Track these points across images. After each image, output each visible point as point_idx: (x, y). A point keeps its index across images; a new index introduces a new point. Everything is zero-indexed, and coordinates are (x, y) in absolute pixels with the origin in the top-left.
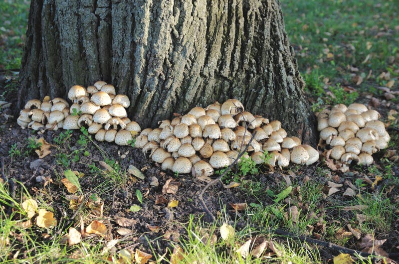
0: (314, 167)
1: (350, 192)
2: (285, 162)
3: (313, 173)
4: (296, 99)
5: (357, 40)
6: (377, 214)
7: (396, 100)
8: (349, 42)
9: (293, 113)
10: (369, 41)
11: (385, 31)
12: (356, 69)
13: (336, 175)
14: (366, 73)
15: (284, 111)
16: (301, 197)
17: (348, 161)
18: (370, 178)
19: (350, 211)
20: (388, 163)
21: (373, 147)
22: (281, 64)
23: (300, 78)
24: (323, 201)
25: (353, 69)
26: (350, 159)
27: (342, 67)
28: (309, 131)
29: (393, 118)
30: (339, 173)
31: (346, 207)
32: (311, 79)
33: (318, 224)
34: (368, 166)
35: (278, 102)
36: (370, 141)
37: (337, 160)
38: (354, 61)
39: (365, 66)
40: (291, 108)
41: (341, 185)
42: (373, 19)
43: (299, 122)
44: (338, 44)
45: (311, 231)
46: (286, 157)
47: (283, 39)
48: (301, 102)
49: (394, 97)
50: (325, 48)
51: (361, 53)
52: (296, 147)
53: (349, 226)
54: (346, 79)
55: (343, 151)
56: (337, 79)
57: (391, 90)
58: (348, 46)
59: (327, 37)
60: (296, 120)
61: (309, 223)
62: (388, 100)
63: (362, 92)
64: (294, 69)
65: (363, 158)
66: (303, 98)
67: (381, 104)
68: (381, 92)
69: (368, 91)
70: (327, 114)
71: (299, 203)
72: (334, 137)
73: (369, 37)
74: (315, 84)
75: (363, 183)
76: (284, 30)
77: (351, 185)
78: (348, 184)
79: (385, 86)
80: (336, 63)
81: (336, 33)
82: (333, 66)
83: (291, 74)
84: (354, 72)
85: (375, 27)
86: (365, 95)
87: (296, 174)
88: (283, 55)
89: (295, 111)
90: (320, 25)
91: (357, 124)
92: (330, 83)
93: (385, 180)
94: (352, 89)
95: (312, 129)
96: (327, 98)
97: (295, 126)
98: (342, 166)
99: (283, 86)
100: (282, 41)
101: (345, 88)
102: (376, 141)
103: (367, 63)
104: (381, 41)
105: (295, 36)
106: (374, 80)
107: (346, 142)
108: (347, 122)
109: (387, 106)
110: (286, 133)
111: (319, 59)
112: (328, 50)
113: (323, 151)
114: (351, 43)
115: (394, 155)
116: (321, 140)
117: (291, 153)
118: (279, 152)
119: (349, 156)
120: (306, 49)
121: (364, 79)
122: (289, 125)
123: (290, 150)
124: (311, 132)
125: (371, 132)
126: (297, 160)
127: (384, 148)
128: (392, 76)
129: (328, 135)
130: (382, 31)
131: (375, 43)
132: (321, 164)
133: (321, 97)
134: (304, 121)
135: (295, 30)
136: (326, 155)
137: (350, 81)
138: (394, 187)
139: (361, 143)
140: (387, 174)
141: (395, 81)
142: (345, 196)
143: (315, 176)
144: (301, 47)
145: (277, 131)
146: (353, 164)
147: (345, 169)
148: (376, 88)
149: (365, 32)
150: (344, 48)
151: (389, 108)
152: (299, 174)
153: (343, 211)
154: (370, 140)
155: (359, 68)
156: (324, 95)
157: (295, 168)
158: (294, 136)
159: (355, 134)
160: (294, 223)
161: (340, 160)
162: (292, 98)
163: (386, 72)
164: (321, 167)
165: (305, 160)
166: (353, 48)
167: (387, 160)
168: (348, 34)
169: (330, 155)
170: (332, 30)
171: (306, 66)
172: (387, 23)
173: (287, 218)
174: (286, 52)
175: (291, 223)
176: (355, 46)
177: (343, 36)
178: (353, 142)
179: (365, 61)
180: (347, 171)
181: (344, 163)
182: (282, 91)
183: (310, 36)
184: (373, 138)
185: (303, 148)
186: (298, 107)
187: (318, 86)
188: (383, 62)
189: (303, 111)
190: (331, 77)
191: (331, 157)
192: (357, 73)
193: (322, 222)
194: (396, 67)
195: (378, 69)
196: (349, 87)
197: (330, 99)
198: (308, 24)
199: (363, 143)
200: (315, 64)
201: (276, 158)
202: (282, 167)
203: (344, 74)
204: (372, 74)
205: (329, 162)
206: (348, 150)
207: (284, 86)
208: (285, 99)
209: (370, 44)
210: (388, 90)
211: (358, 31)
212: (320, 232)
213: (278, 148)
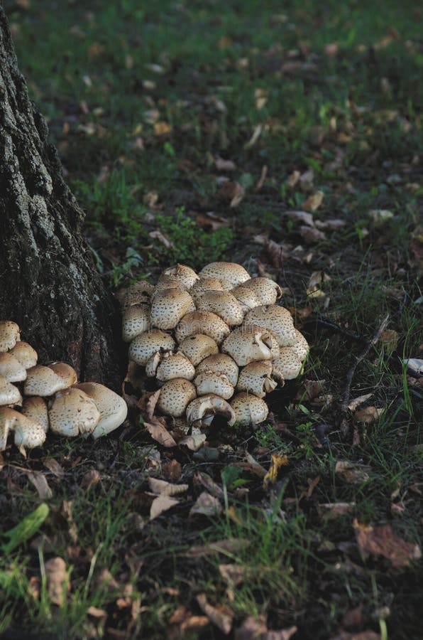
0: (114, 443)
1: (206, 504)
2: (33, 435)
3: (111, 461)
4: (59, 257)
5: (230, 83)
6: (273, 561)
7: (328, 243)
8: (211, 89)
9: (52, 296)
10: (259, 87)
11: (301, 58)
12: (229, 165)
13: (172, 459)
14: (253, 173)
15: (28, 293)
16: (73, 532)
17: (204, 418)
18: (260, 460)
19: (203, 558)
20: (305, 415)
21: (265, 376)
22: (13, 163)
23: (70, 198)
24: (134, 536)
25: (222, 164)
26: (208, 412)
27: (193, 158)
28: (100, 344)
29: (318, 293)
30: (179, 453)
31: (193, 549)
32: (108, 198)
33: (121, 603)
34: (255, 428)
35: (9, 269)
36: (258, 362)
37: (176, 418)
38: (225, 142)
39: (252, 153)
40: (47, 283)
41: (184, 487)
42: (272, 24)
43: (71, 322)
44: (182, 96)
45: (102, 624)
46: (37, 421)
47: (13, 95)
48: (73, 267)
49: (322, 235)
50: (148, 107)
51: (242, 119)
52: (63, 391)
53: (202, 599)
54: (202, 192)
55: (190, 392)
56: (181, 194)
57: (315, 219)
58: (207, 100)
59: (152, 76)
60: (62, 317)
61: (95, 601)
62: (309, 244)
63: (243, 226)
64: (48, 178)
65: (242, 407)
66: (79, 255)
67: (290, 258)
68: (290, 224)
69: (257, 224)
70: (145, 293)
71: (70, 550)
72: (167, 355)
73: (261, 76)
74: (120, 211)
75: (241, 476)
76: (16, 68)
77: (212, 484)
78: (203, 482)
79: (301, 209)
80: (178, 149)
81: (176, 66)
82: (169, 156)
83: (43, 192)
84: (223, 172)
85: (276, 48)
86: (252, 234)
87: (66, 465)
88: (15, 139)
89: (57, 293)
90: (134, 44)
91: (222, 318)
92: (161, 206)
93: (298, 462)
94: (217, 220)
95: (107, 338)
96: (151, 247)
97: (61, 334)
98: (190, 433)
99: (21, 225)
100: (11, 100)
101: (200, 218)
102: (273, 360)
103: (258, 146)
104: (292, 86)
105: (69, 77)
106: (274, 192)
107: (196, 367)
108: (197, 314)
109: (305, 262)
110: (34, 355)
111: (134, 139)
112: (155, 114)
113: (138, 394)
114: (216, 92)
115: (320, 393)
116: (131, 365)
117: (49, 409)
118: (17, 409)
119: (205, 405)
120: (98, 111)
121: (250, 191)
122: (43, 331)
123: (49, 400)
124: (105, 344)
125: (258, 337)
126: (68, 427)
127: (295, 376)
128: (320, 180)
129: (150, 351)
130: (295, 59)
131: (275, 93)
132: (133, 431)
133: (136, 245)
134: (85, 317)
135: (66, 59)
136: (147, 407)
137: (212, 199)
138: (318, 479)
139: (235, 369)
140: (302, 447)
141: (326, 192)
142: (196, 515)
143: (117, 467)
144: (84, 106)
145: (9, 351)
146: (218, 425)
147: (197, 440)
148: (277, 214)
149: (250, 62)
150: (199, 108)
151: (310, 267)
152: (74, 465)
153: (187, 558)
154: (256, 357)
155: (235, 161)
156: (145, 240)
157: (62, 449)
158: (58, 359)
159: (220, 345)
160: (54, 607)
161: (183, 416)
162: (48, 255)
163: (304, 169)
164: (133, 442)
165: (88, 424)
166: (221, 106)
167: (304, 409)
168: (208, 68)
169: (157, 404)
170: (164, 56)
171: (100, 159)
172: (305, 37)
173: (35, 594)
174: (24, 131)
175: (47, 610)
176: (226, 102)
177: (196, 74)
178: (215, 367)
179: (253, 141)
180: (202, 446)
181: (194, 424)
182: (19, 238)
183: (109, 76)
184: (265, 352)
185: (83, 394)
186: (66, 280)
187: (129, 216)
188: (296, 144)
189: (81, 289)
190: (164, 187)
191: (159, 411)
192: (232, 175)
193: (129, 596)
194: (329, 155)
195: (285, 162)
196: (210, 214)
197: (160, 249)
198: (103, 42)
199: (241, 368)
200: (123, 153)
201: (7, 426)
202: (26, 448)
203: (197, 178)
204: (268, 175)
205: (154, 425)
206: (203, 388)
207: (22, 223)
208: (29, 260)
209: (262, 96)
210: (308, 218)
211: (233, 61)
212: (124, 627)
213: (14, 396)
